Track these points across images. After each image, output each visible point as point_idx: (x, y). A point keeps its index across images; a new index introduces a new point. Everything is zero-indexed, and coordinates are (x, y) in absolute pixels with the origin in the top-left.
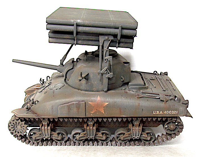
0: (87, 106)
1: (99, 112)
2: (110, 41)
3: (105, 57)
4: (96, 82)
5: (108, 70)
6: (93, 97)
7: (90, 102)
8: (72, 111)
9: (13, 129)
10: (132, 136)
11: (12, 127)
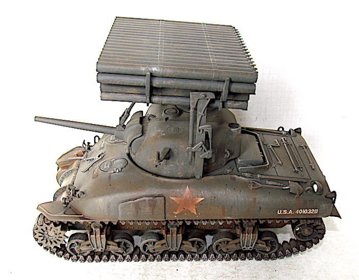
0: (167, 204)
1: (189, 212)
2: (209, 100)
3: (199, 126)
4: (183, 163)
5: (203, 146)
6: (177, 188)
7: (172, 196)
8: (142, 211)
9: (42, 238)
10: (242, 246)
11: (40, 236)
